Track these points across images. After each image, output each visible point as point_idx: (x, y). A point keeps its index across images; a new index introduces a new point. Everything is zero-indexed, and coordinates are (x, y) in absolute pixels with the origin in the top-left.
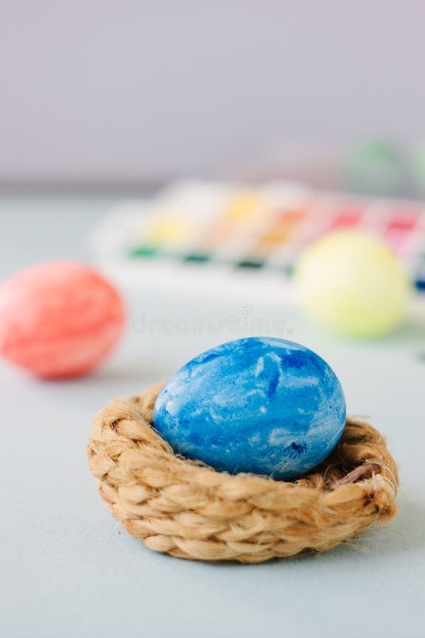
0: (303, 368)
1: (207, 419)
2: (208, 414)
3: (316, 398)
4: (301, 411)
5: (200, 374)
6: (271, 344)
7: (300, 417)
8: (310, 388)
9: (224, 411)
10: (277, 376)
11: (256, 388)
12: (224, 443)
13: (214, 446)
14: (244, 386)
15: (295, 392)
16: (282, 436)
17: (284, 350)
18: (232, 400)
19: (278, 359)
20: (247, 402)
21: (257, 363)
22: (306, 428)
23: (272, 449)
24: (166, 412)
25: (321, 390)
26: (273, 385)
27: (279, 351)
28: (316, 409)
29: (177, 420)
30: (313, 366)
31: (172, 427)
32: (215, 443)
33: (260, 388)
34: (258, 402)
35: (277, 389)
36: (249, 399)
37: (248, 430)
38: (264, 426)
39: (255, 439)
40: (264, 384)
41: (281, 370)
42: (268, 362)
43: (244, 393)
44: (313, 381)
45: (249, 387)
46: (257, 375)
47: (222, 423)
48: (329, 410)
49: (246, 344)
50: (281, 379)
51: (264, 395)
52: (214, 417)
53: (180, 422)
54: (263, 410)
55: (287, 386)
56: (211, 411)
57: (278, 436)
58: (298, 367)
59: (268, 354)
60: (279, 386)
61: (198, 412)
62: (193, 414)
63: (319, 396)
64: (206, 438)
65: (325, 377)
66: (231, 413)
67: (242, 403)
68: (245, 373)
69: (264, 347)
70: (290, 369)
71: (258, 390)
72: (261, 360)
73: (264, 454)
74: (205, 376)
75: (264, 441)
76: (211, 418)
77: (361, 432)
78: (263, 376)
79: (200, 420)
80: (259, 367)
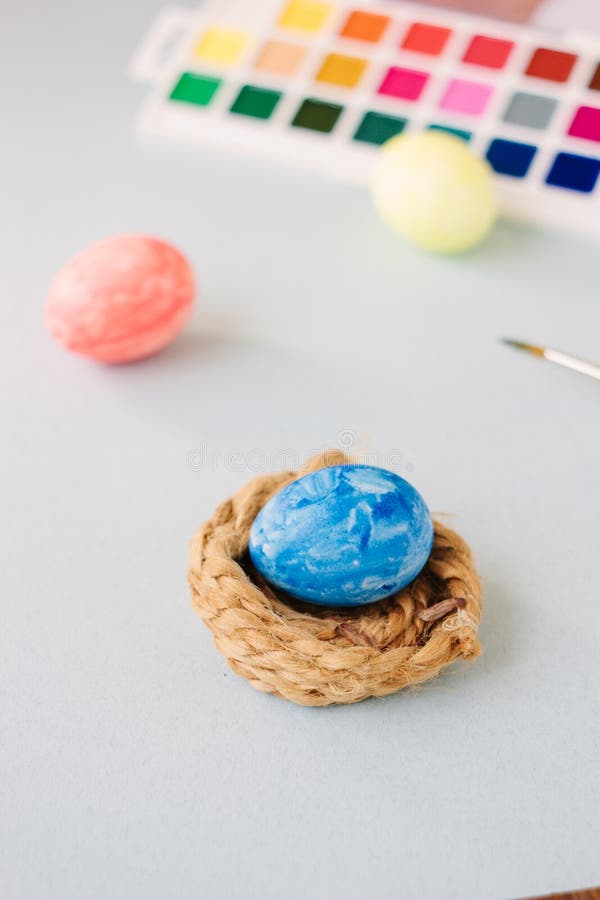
0: (393, 517)
1: (303, 568)
2: (304, 565)
3: (405, 545)
4: (391, 559)
5: (295, 523)
6: (362, 489)
7: (391, 565)
8: (400, 537)
9: (319, 564)
10: (369, 529)
11: (349, 543)
12: (320, 588)
13: (309, 590)
14: (338, 541)
15: (386, 543)
16: (373, 582)
17: (373, 496)
18: (327, 554)
19: (369, 510)
20: (340, 557)
21: (348, 516)
22: (396, 572)
23: (364, 592)
24: (263, 554)
25: (410, 535)
26: (365, 539)
27: (370, 497)
28: (406, 554)
29: (274, 564)
30: (403, 510)
31: (269, 568)
32: (311, 587)
33: (353, 543)
34: (352, 556)
35: (369, 543)
36: (343, 554)
37: (342, 579)
38: (357, 576)
39: (349, 586)
40: (357, 539)
41: (372, 523)
42: (360, 514)
43: (338, 548)
44: (402, 528)
45: (343, 542)
46: (349, 529)
47: (318, 574)
48: (417, 550)
49: (338, 489)
50: (372, 532)
51: (356, 549)
52: (310, 567)
53: (277, 566)
54: (356, 563)
55: (378, 539)
56: (307, 562)
57: (370, 583)
58: (389, 517)
59: (359, 504)
60: (371, 539)
61: (294, 561)
62: (290, 563)
63: (408, 542)
64: (302, 583)
65: (413, 518)
66: (326, 565)
67: (336, 557)
68: (337, 528)
69: (355, 494)
70: (381, 521)
71: (351, 545)
72: (353, 512)
73: (356, 596)
74: (299, 526)
75: (357, 586)
76: (306, 568)
77: (447, 545)
78: (355, 530)
79: (296, 568)
80: (351, 522)
